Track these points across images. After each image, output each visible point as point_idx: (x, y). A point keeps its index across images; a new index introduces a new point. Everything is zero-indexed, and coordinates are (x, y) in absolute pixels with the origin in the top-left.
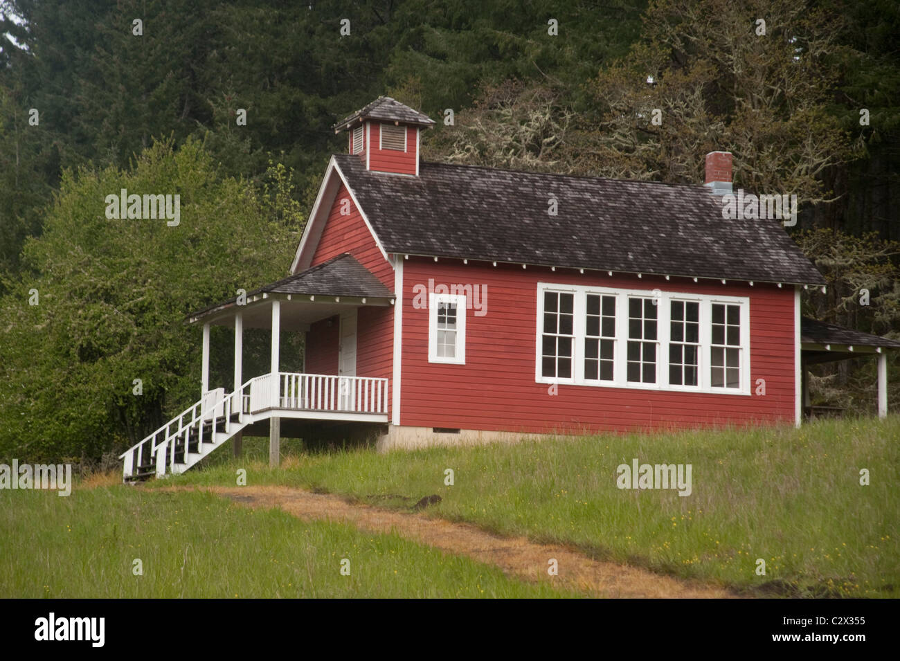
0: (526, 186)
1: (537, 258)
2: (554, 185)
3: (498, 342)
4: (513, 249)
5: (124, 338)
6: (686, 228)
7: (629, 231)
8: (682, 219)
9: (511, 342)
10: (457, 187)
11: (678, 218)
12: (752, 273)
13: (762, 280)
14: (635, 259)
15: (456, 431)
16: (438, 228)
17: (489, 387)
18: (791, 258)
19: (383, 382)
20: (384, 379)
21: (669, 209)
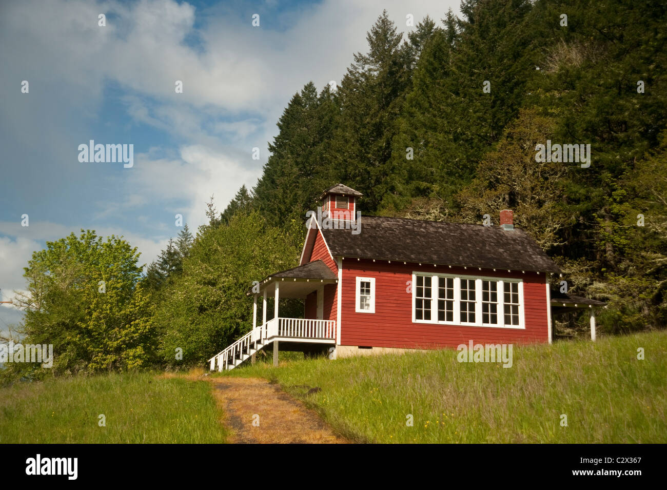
0: (409, 226)
1: (412, 259)
2: (424, 225)
3: (392, 301)
4: (399, 254)
5: (217, 303)
6: (490, 245)
7: (461, 246)
8: (488, 241)
9: (399, 302)
10: (374, 226)
11: (486, 241)
12: (524, 267)
13: (528, 270)
14: (463, 260)
15: (370, 348)
16: (361, 244)
17: (388, 325)
18: (543, 259)
19: (333, 323)
20: (333, 321)
21: (481, 237)
